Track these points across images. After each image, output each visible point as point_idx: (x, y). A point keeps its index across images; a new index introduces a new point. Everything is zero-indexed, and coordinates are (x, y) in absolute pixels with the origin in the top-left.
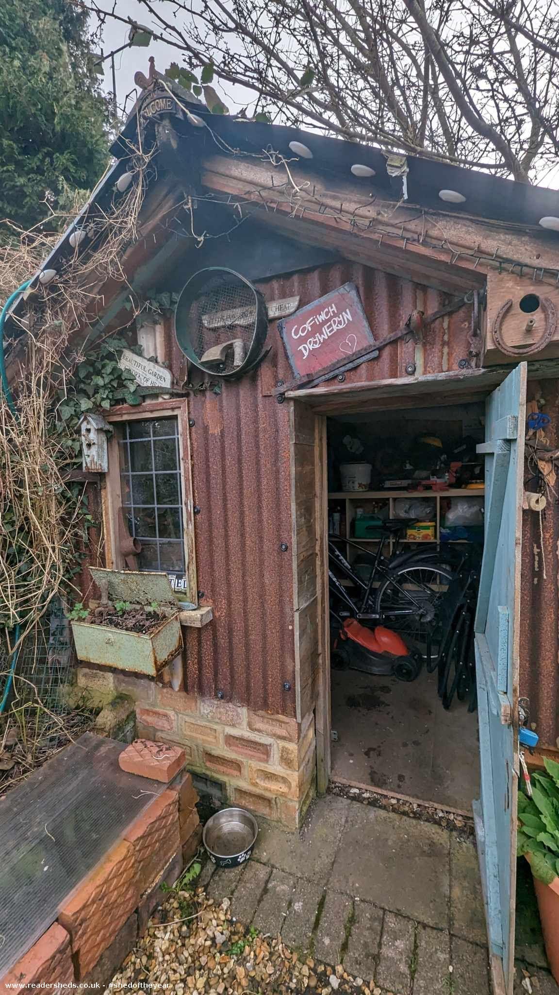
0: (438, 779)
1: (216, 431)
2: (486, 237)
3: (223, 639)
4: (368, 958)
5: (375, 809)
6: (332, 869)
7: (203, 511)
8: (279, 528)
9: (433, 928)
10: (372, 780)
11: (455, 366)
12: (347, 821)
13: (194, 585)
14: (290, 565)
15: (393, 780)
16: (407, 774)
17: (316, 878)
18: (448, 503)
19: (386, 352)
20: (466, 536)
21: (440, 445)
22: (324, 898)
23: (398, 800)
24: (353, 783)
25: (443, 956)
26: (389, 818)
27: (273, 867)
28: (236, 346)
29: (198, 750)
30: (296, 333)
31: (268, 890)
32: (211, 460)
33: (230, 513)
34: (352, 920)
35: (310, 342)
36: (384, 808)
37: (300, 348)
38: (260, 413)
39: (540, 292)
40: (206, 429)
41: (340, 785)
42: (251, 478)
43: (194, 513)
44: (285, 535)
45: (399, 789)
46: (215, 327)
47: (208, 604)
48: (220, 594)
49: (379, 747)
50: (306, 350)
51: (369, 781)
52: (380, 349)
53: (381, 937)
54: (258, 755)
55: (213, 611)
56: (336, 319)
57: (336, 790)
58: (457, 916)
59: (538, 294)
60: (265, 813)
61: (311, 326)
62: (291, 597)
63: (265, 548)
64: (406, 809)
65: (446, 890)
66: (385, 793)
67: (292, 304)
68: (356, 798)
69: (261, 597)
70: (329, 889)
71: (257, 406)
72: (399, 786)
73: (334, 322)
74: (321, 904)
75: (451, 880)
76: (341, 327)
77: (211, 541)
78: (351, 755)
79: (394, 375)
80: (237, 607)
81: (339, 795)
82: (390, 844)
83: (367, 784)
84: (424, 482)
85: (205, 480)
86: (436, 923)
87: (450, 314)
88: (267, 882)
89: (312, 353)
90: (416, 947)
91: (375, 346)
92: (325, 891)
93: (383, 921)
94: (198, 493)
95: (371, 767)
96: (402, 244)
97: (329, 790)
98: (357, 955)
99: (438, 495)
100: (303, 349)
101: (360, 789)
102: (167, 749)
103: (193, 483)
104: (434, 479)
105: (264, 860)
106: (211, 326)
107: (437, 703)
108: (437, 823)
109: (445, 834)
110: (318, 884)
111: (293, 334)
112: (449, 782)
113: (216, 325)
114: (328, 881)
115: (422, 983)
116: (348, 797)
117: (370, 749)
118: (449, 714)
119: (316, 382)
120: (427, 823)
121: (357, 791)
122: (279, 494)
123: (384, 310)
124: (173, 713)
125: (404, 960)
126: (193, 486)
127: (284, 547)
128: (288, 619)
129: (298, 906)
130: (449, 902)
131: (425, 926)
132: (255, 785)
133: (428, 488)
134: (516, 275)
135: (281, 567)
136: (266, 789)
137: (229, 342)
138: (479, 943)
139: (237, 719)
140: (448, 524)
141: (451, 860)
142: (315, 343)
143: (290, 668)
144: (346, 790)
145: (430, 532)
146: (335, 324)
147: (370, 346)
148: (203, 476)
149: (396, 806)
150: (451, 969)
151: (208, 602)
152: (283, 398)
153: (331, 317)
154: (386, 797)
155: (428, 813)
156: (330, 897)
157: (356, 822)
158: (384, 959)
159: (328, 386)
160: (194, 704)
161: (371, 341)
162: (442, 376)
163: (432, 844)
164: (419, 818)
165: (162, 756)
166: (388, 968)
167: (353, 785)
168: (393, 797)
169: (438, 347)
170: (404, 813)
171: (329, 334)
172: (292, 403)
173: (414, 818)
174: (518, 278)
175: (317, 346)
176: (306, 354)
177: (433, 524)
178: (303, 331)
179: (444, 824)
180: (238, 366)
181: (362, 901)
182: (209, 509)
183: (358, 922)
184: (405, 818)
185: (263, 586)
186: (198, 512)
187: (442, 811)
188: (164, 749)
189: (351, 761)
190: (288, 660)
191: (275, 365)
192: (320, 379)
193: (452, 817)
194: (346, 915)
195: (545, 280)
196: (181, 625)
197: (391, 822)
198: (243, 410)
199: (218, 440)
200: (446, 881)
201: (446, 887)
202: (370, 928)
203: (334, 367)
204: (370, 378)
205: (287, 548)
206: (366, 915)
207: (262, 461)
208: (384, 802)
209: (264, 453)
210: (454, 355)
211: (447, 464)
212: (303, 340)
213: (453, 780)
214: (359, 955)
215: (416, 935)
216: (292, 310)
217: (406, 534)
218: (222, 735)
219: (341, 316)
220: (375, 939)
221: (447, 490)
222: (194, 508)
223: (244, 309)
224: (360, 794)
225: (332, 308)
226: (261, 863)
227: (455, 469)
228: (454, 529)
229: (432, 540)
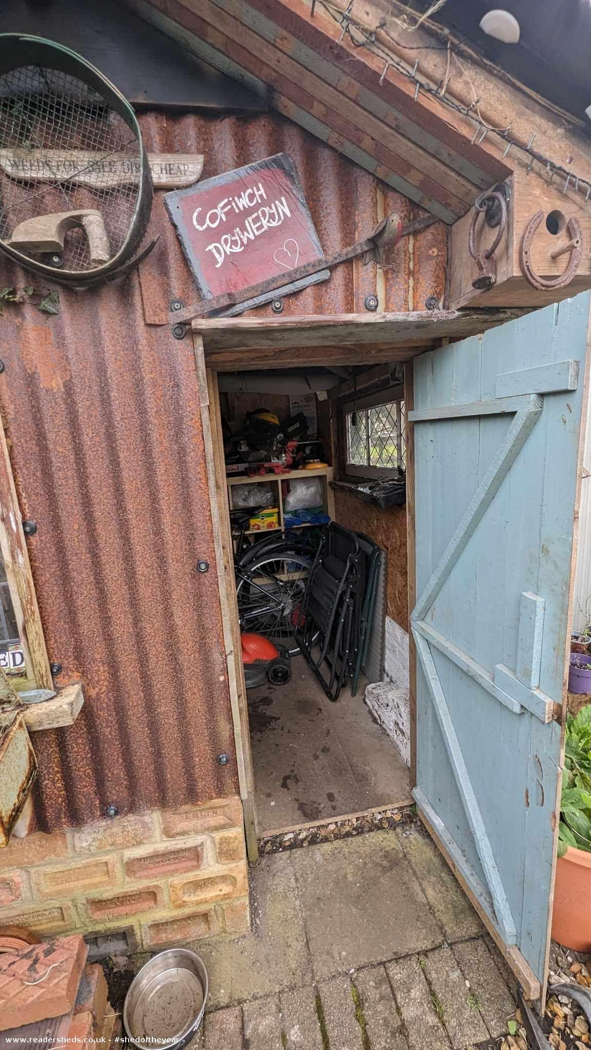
0: (363, 779)
1: (54, 384)
2: (520, 114)
3: (107, 727)
4: (396, 1037)
5: (318, 846)
6: (309, 954)
7: (43, 528)
8: (191, 539)
9: (433, 950)
10: (305, 814)
11: (422, 305)
12: (297, 880)
13: (41, 657)
14: (216, 590)
15: (324, 804)
16: (334, 790)
17: (298, 980)
18: (287, 486)
19: (339, 274)
20: (309, 518)
21: (278, 423)
22: (318, 998)
23: (336, 823)
24: (286, 830)
25: (455, 975)
26: (336, 848)
27: (240, 1002)
28: (91, 223)
29: (76, 906)
30: (201, 221)
31: (247, 1040)
32: (50, 436)
33: (99, 527)
34: (360, 1004)
35: (226, 241)
36: (326, 840)
37: (210, 247)
38: (143, 354)
39: (568, 211)
40: (31, 380)
41: (269, 838)
42: (134, 464)
43: (26, 533)
44: (202, 548)
45: (335, 811)
46: (33, 179)
47: (72, 681)
48: (94, 660)
49: (292, 771)
50: (219, 253)
51: (303, 818)
52: (332, 268)
53: (395, 1000)
54: (183, 865)
55: (84, 691)
56: (266, 209)
57: (269, 847)
58: (444, 919)
59: (563, 213)
60: (200, 932)
61: (226, 214)
62: (221, 636)
63: (171, 571)
64: (348, 829)
65: (421, 897)
66: (323, 822)
67: (192, 166)
68: (295, 845)
69: (169, 646)
70: (318, 982)
71: (136, 343)
72: (334, 808)
73: (264, 213)
74: (319, 1009)
75: (420, 884)
76: (274, 224)
77: (65, 577)
78: (269, 795)
79: (350, 310)
80: (129, 671)
81: (274, 852)
82: (350, 879)
83: (303, 823)
84: (266, 465)
85: (38, 474)
86: (433, 942)
87: (416, 233)
88: (243, 1029)
89: (231, 259)
90: (429, 984)
91: (326, 262)
92: (316, 987)
93: (388, 979)
94: (29, 497)
95: (297, 800)
96: (413, 92)
97: (261, 852)
98: (383, 1044)
99: (279, 478)
100: (214, 251)
101: (293, 832)
102: (48, 953)
103: (15, 478)
104: (275, 461)
105: (224, 1001)
106: (22, 174)
107: (322, 699)
108: (379, 827)
109: (391, 835)
110: (304, 986)
111: (195, 223)
112: (374, 778)
113: (34, 175)
114: (312, 972)
115: (453, 1022)
116: (285, 849)
117: (286, 778)
118: (338, 704)
119: (237, 309)
120: (372, 834)
121: (291, 836)
122: (188, 487)
123: (334, 210)
124: (18, 872)
125: (427, 1009)
126: (17, 485)
127: (203, 566)
128: (218, 668)
129: (294, 1035)
130: (430, 909)
131: (425, 953)
132: (183, 905)
133: (271, 471)
134: (543, 181)
135: (199, 596)
136: (199, 903)
137: (75, 213)
138: (473, 936)
139: (144, 833)
140: (289, 508)
141: (410, 862)
142: (234, 243)
143: (226, 734)
144: (278, 840)
145: (274, 519)
146: (265, 217)
147: (320, 261)
148: (34, 465)
149: (336, 831)
150: (468, 983)
151: (70, 677)
152: (185, 330)
153: (258, 206)
154: (323, 826)
155: (367, 821)
156: (325, 989)
157: (307, 874)
158: (410, 1023)
159: (261, 316)
160: (60, 843)
161: (319, 255)
162: (413, 316)
163: (387, 855)
164: (362, 832)
165: (43, 971)
166: (419, 1031)
167: (286, 831)
168: (331, 823)
169: (402, 276)
170: (348, 835)
171: (257, 233)
172: (199, 341)
173: (358, 834)
174: (546, 186)
175: (238, 249)
176: (220, 260)
177: (276, 510)
178: (213, 220)
179: (386, 825)
180: (101, 262)
181: (359, 969)
182: (56, 524)
183: (366, 999)
184: (350, 839)
185: (171, 630)
186: (34, 530)
187: (380, 813)
188: (42, 956)
189: (273, 803)
190: (223, 726)
191: (164, 271)
192: (246, 304)
193: (389, 814)
194: (350, 1002)
195: (571, 194)
196: (30, 733)
197: (339, 853)
198: (107, 344)
199: (60, 400)
200: (416, 887)
201: (421, 895)
202: (382, 998)
203: (267, 287)
204: (319, 310)
205: (207, 566)
206: (369, 983)
207: (155, 436)
208: (323, 833)
209: (156, 421)
210: (419, 290)
211: (283, 443)
212: (214, 235)
213: (375, 774)
214: (386, 1042)
215: (423, 970)
216: (193, 178)
217: (249, 525)
218: (118, 865)
219: (273, 205)
220: (391, 1007)
221: (288, 472)
222: (24, 524)
223: (98, 156)
224: (295, 838)
225: (258, 190)
226: (223, 1008)
227: (291, 449)
228: (295, 513)
229: (277, 528)
